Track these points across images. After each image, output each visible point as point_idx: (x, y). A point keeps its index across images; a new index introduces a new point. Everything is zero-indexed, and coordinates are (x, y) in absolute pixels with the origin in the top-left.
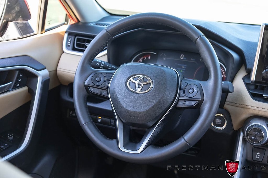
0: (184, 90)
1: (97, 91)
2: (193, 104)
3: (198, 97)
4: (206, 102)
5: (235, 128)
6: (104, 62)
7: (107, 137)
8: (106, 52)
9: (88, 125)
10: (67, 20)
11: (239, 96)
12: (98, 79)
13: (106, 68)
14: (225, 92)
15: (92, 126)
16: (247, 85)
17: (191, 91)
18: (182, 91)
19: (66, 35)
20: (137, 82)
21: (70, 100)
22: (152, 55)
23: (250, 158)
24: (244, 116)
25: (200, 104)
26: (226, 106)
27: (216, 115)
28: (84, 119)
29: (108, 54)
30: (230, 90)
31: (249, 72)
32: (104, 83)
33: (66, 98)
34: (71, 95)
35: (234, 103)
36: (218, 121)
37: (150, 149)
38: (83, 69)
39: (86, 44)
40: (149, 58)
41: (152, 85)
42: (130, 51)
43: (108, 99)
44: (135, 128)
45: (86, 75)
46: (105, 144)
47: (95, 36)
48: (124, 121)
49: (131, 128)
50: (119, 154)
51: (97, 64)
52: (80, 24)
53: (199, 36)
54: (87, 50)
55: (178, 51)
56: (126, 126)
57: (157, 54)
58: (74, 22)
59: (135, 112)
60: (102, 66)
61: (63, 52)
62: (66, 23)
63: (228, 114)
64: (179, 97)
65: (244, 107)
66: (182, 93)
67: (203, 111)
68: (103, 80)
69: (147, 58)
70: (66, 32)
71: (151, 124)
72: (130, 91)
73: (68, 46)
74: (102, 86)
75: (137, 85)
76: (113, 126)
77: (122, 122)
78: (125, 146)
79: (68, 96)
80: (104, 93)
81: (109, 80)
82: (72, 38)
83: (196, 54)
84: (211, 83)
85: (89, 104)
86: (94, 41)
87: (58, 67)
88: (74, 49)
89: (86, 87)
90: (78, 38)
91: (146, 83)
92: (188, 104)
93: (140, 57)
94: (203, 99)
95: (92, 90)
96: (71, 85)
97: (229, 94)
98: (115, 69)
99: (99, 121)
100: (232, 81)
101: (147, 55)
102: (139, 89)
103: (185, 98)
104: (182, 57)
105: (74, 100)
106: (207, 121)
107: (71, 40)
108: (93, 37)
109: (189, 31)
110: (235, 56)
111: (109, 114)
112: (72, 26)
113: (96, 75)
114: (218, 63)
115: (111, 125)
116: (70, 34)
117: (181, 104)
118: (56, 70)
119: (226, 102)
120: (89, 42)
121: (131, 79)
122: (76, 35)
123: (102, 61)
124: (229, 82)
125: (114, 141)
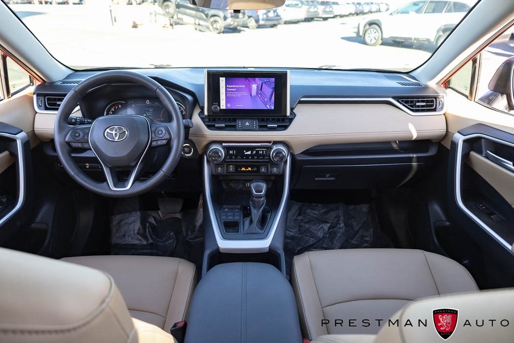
0: (155, 132)
1: (80, 145)
2: (164, 142)
3: (167, 136)
4: (174, 139)
5: (200, 153)
6: (79, 117)
7: (98, 181)
8: (78, 108)
9: (77, 175)
10: (31, 82)
11: (199, 129)
12: (77, 135)
13: (82, 123)
14: (187, 128)
15: (82, 176)
16: (202, 119)
17: (160, 132)
18: (153, 133)
19: (35, 96)
20: (114, 132)
21: (55, 154)
22: (121, 104)
23: (214, 173)
24: (205, 143)
25: (169, 141)
26: (190, 138)
27: (184, 145)
28: (73, 171)
29: (81, 109)
30: (191, 126)
31: (202, 108)
32: (84, 136)
33: (51, 153)
34: (55, 150)
35: (195, 135)
36: (186, 149)
37: (137, 184)
38: (61, 128)
39: (58, 103)
40: (120, 106)
41: (127, 133)
42: (101, 104)
43: (91, 149)
44: (120, 170)
45: (65, 132)
46: (97, 187)
47: (67, 94)
48: (110, 166)
49: (117, 170)
50: (112, 193)
51: (73, 121)
52: (46, 84)
53: (158, 87)
54: (61, 108)
55: (144, 98)
56: (112, 170)
57: (126, 103)
58: (40, 83)
59: (116, 157)
60: (78, 122)
61: (36, 113)
62: (32, 84)
63: (192, 143)
64: (152, 139)
65: (203, 136)
66: (153, 135)
67: (173, 147)
68: (82, 135)
69: (118, 107)
70: (34, 94)
71: (133, 164)
72: (109, 140)
73: (39, 106)
74: (82, 140)
75: (114, 134)
76: (100, 169)
77: (108, 167)
78: (115, 186)
79: (52, 150)
80: (86, 146)
81: (88, 134)
82: (42, 98)
83: (155, 98)
84: (174, 124)
85: (73, 155)
86: (66, 99)
87: (35, 127)
88: (46, 109)
89: (68, 143)
90: (47, 98)
91: (121, 132)
92: (160, 143)
93: (112, 107)
94: (171, 138)
95: (74, 145)
96: (52, 141)
97: (191, 129)
98: (91, 123)
99: (88, 167)
100: (191, 118)
101: (117, 104)
102: (117, 138)
103: (157, 138)
104: (148, 102)
105: (58, 154)
106: (179, 152)
107: (41, 101)
108: (65, 95)
109: (148, 83)
110: (189, 97)
111: (94, 160)
112: (39, 87)
113: (75, 131)
114: (175, 103)
115: (99, 168)
116: (38, 95)
117: (154, 144)
118: (34, 130)
119: (190, 135)
120: (61, 100)
121: (108, 130)
122: (45, 95)
123: (77, 117)
124: (189, 120)
125: (105, 184)
